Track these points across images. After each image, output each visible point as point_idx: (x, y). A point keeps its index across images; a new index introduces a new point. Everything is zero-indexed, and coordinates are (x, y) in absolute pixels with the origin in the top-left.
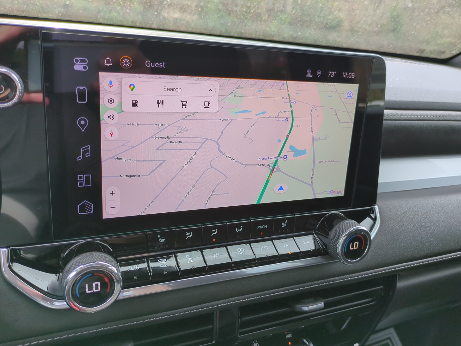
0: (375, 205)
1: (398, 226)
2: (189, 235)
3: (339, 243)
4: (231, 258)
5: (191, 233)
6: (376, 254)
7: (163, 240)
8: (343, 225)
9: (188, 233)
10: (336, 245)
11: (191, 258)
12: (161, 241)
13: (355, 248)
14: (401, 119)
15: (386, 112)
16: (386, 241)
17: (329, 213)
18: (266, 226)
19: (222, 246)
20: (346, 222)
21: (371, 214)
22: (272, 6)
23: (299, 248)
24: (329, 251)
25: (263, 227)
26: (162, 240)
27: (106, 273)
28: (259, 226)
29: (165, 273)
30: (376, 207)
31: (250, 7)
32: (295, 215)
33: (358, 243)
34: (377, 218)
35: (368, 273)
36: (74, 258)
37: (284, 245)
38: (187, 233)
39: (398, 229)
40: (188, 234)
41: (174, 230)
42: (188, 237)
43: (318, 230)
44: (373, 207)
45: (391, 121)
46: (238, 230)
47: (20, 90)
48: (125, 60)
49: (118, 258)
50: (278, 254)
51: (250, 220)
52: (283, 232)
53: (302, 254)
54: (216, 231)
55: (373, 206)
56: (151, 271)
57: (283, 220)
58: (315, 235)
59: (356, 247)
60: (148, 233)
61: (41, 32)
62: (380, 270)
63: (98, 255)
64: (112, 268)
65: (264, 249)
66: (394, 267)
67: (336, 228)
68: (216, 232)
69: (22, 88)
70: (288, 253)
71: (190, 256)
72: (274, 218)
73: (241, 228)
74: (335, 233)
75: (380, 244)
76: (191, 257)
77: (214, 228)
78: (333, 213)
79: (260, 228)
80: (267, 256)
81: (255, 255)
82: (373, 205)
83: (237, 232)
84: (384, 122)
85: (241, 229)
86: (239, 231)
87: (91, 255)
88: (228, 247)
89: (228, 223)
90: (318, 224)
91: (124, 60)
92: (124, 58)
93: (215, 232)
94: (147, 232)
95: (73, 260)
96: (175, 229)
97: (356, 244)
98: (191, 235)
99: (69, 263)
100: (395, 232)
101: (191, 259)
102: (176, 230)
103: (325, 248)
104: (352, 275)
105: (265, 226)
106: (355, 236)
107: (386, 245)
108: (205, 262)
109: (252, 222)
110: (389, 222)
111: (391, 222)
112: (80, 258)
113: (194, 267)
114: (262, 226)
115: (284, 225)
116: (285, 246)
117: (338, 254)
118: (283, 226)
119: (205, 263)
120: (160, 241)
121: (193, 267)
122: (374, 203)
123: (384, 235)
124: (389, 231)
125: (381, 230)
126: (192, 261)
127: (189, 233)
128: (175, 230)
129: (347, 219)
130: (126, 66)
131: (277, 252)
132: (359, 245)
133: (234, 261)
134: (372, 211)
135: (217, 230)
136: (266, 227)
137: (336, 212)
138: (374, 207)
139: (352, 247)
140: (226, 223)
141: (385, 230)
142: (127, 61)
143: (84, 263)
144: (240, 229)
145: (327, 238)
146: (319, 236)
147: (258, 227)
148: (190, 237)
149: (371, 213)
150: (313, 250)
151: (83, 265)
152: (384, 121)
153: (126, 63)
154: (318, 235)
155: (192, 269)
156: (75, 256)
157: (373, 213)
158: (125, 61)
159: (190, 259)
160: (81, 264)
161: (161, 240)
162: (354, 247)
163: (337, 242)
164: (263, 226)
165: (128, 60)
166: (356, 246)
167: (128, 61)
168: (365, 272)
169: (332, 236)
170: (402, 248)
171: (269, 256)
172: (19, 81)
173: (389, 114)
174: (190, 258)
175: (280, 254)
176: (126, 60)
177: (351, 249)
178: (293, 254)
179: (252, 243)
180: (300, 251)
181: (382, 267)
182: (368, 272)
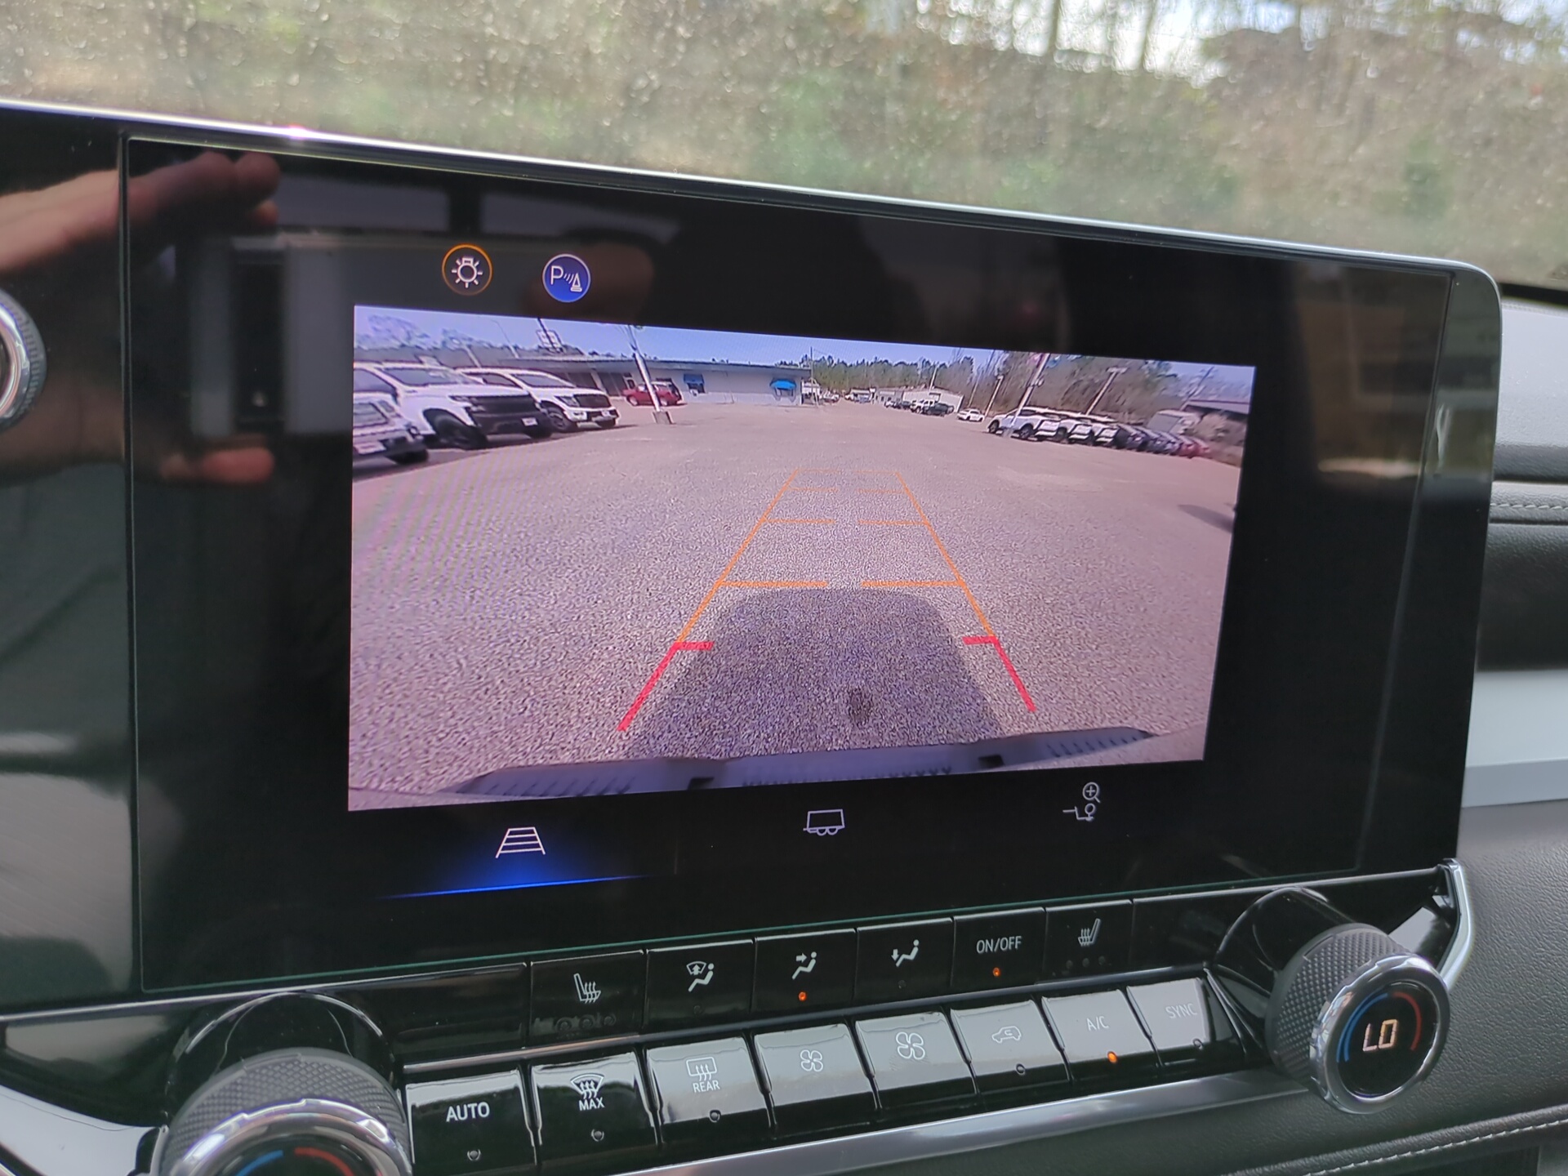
0: (1453, 860)
1: (1544, 948)
2: (702, 975)
3: (1320, 1022)
4: (870, 1076)
5: (711, 966)
6: (1459, 1062)
7: (595, 992)
8: (1332, 948)
9: (696, 968)
10: (1306, 1033)
11: (706, 1071)
12: (587, 1000)
13: (1382, 1046)
14: (1553, 519)
15: (1499, 489)
16: (1497, 1008)
17: (1271, 891)
18: (1014, 941)
19: (834, 1021)
20: (1345, 933)
21: (1437, 894)
22: (1026, 100)
23: (1149, 1038)
24: (1276, 1052)
25: (1004, 947)
26: (590, 993)
27: (342, 1149)
28: (987, 942)
29: (600, 1137)
30: (1457, 870)
31: (945, 101)
32: (1131, 897)
33: (1394, 1022)
34: (1460, 915)
35: (1429, 1142)
36: (218, 1072)
37: (1088, 1020)
38: (692, 967)
39: (1543, 959)
40: (696, 971)
41: (639, 953)
42: (697, 985)
43: (1226, 958)
44: (1443, 867)
45: (1514, 526)
46: (900, 954)
47: (22, 371)
48: (464, 259)
49: (405, 1067)
50: (1062, 1062)
51: (951, 915)
52: (1084, 965)
53: (1163, 1062)
54: (811, 959)
55: (1445, 863)
56: (537, 1128)
57: (1086, 918)
58: (1210, 978)
59: (1387, 1040)
60: (532, 963)
61: (124, 141)
62: (1475, 1131)
63: (315, 1066)
64: (370, 1123)
65: (1006, 1036)
66: (1533, 1118)
67: (1305, 958)
68: (813, 963)
69: (31, 364)
70: (1107, 1057)
71: (703, 1063)
72: (1048, 909)
73: (914, 946)
74: (1299, 980)
75: (1474, 1022)
76: (706, 1067)
77: (806, 946)
78: (1288, 894)
79: (991, 950)
80: (1020, 1068)
81: (968, 1063)
82: (1445, 859)
83: (898, 964)
84: (1493, 528)
85: (915, 951)
86: (904, 960)
87: (287, 1063)
88: (859, 1025)
89: (860, 929)
90: (1226, 937)
91: (458, 262)
92: (460, 254)
93: (806, 964)
94: (527, 959)
95: (213, 1079)
96: (643, 947)
97: (1390, 1028)
98: (710, 975)
99: (193, 1096)
100: (1531, 970)
101: (708, 1076)
102: (648, 951)
103: (1252, 1034)
104: (1365, 1149)
105: (1011, 943)
106: (1385, 996)
107: (1497, 1024)
108: (765, 1091)
109: (960, 923)
110: (1507, 929)
111: (1515, 933)
112: (242, 1078)
113: (718, 1112)
114: (1000, 941)
115: (1089, 937)
116: (1091, 1025)
117: (1310, 1068)
118: (1082, 944)
119: (762, 1096)
120: (581, 1000)
121: (712, 1112)
122: (1450, 851)
123: (1489, 985)
124: (1508, 967)
125: (1477, 962)
126: (709, 1086)
127: (701, 966)
128: (645, 951)
129: (1348, 922)
130: (467, 286)
131: (1059, 1053)
132: (1398, 1034)
133: (882, 1086)
134: (1443, 883)
135: (814, 955)
136: (1013, 946)
137: (1296, 887)
138: (1448, 870)
139: (1374, 1041)
140: (855, 925)
141: (1492, 963)
142: (471, 265)
143: (252, 1104)
144: (909, 954)
145: (1268, 996)
146: (1229, 983)
147: (981, 944)
148: (706, 981)
149: (1436, 891)
150: (1205, 1046)
151: (248, 1111)
152: (1491, 526)
153: (467, 272)
154: (1221, 978)
155: (707, 1119)
156: (224, 1066)
157: (1444, 892)
158: (464, 264)
159: (703, 1076)
160: (242, 1105)
161: (585, 993)
162: (1381, 1039)
163: (1313, 1021)
164: (1005, 942)
165: (475, 262)
166: (1387, 1036)
167: (477, 263)
168: (1412, 1139)
169: (1289, 993)
170: (1561, 1038)
171: (1027, 1071)
172: (21, 333)
173: (1504, 496)
174: (704, 1073)
175: (1071, 1060)
176: (468, 261)
177: (1366, 1049)
178: (1125, 1061)
179: (954, 1009)
180: (1151, 1049)
181: (1485, 1119)
182: (1426, 1137)
